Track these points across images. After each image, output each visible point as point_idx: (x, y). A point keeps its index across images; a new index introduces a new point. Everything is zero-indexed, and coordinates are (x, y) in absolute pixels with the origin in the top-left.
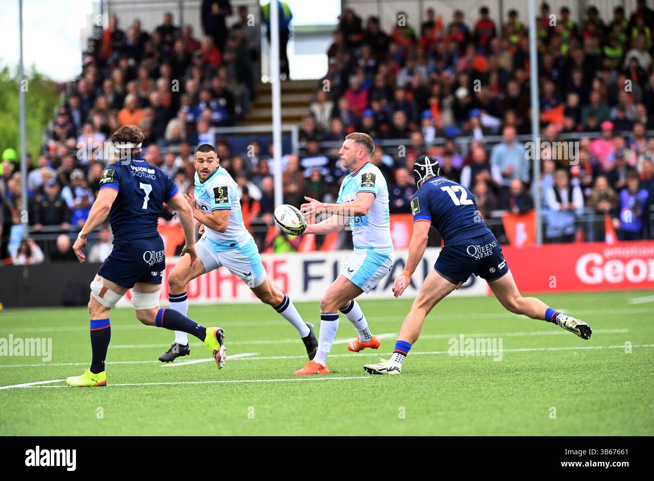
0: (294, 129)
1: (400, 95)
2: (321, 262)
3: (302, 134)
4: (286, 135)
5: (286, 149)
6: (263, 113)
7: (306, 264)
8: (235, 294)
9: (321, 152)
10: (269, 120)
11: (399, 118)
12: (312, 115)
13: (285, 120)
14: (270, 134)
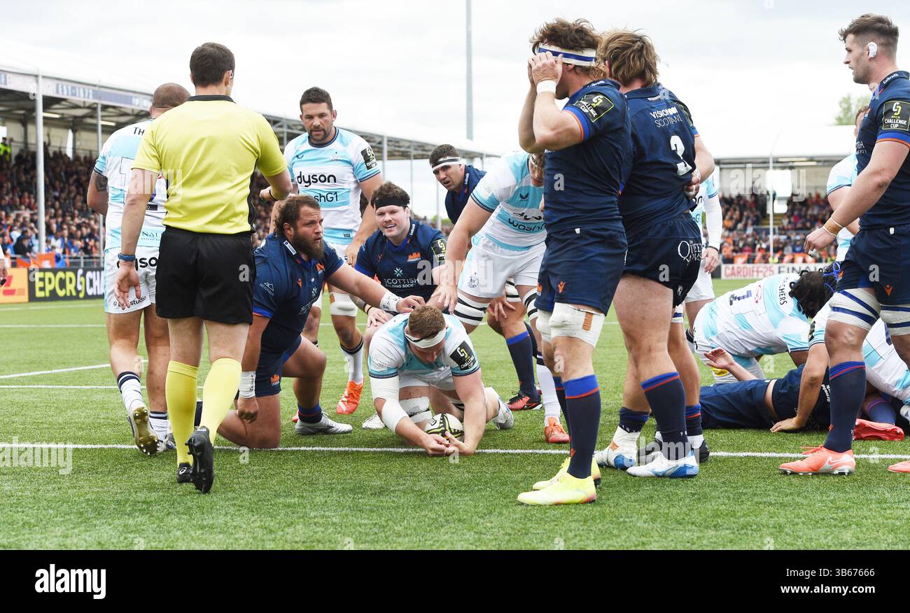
0: (777, 227)
1: (808, 217)
2: (784, 267)
3: (779, 229)
4: (774, 230)
5: (774, 233)
6: (767, 222)
7: (779, 268)
8: (758, 275)
9: (785, 234)
10: (769, 224)
11: (808, 224)
12: (782, 223)
13: (774, 224)
14: (769, 229)
